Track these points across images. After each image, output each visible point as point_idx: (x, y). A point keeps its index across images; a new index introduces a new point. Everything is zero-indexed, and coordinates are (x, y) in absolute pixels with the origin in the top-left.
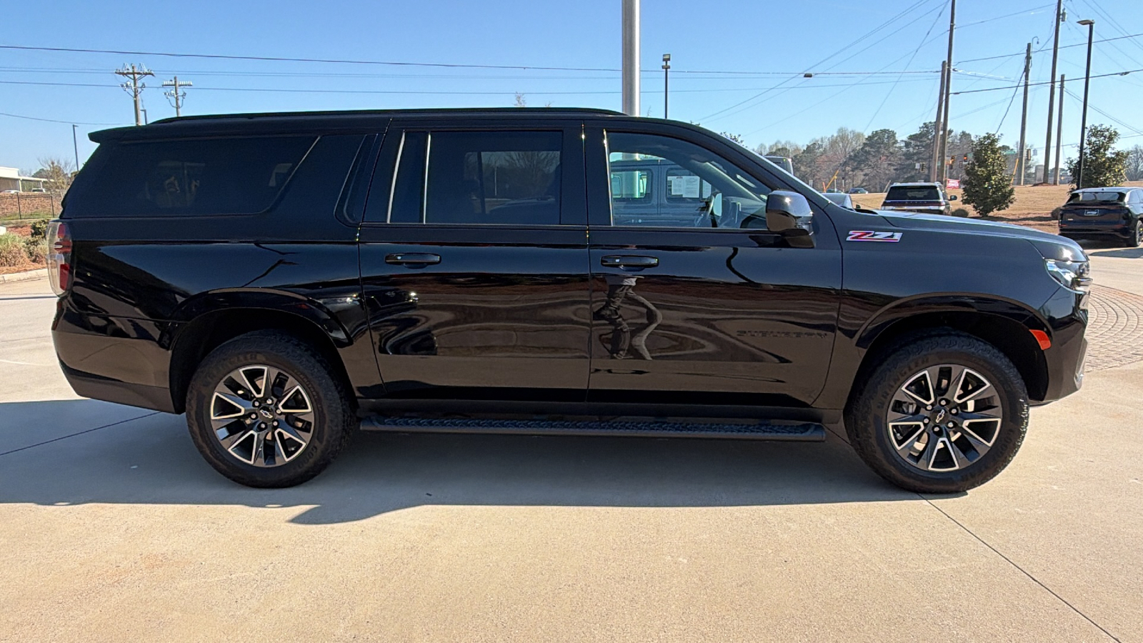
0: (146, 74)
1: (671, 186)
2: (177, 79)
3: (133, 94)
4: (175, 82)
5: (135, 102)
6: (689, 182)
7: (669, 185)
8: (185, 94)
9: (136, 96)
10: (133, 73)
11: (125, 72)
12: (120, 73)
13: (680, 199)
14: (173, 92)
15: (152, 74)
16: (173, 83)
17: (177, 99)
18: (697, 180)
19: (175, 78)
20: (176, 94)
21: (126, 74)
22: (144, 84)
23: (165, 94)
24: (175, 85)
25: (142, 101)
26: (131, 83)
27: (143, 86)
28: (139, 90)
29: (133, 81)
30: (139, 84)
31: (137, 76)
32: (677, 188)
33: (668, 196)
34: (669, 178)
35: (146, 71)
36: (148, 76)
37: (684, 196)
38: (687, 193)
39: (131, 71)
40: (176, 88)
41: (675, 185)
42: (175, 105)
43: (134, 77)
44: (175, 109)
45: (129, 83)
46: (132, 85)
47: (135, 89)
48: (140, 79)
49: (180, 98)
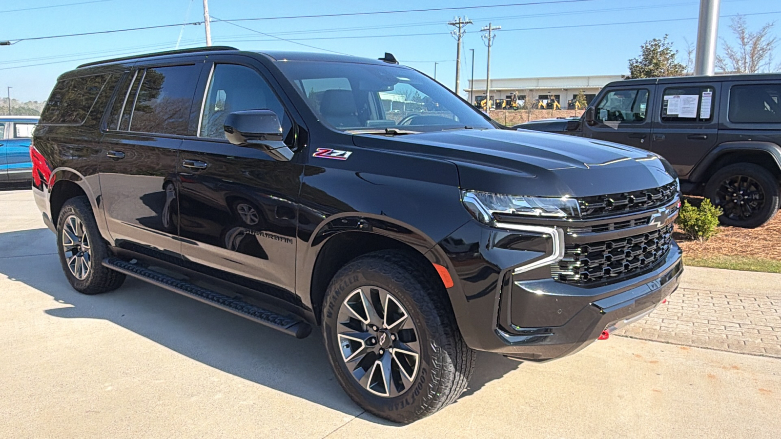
0: (467, 23)
1: (667, 105)
2: (491, 25)
3: (457, 39)
4: (490, 27)
5: (458, 44)
6: (686, 102)
7: (664, 105)
8: (495, 35)
9: (459, 40)
10: (459, 23)
11: (454, 22)
12: (451, 24)
13: (675, 119)
14: (487, 35)
15: (471, 23)
16: (488, 28)
17: (489, 40)
18: (695, 99)
19: (490, 24)
20: (489, 36)
21: (454, 24)
22: (464, 31)
23: (482, 37)
24: (489, 29)
25: (463, 43)
26: (457, 30)
27: (464, 32)
28: (462, 35)
29: (458, 29)
30: (462, 31)
31: (461, 25)
32: (673, 108)
33: (663, 116)
34: (666, 98)
35: (468, 21)
36: (468, 24)
37: (679, 116)
38: (684, 112)
39: (458, 22)
40: (490, 32)
41: (671, 105)
42: (487, 44)
43: (460, 26)
44: (487, 47)
45: (455, 31)
46: (457, 32)
47: (459, 35)
48: (463, 27)
49: (491, 39)
